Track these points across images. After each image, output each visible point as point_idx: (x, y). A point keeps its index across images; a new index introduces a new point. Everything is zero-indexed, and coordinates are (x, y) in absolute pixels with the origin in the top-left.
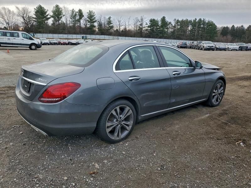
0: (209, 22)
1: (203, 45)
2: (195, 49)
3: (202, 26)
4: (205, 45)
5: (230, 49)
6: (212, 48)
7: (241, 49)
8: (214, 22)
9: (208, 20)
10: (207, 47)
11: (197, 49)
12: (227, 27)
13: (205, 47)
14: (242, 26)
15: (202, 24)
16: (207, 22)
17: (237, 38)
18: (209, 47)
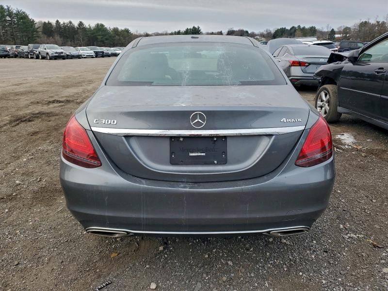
0: (18, 12)
1: (44, 50)
2: (28, 58)
3: (8, 18)
4: (48, 51)
5: (84, 55)
6: (62, 55)
7: (98, 55)
8: (27, 13)
9: (16, 9)
10: (55, 55)
11: (32, 58)
12: (49, 22)
13: (50, 54)
14: (70, 23)
15: (7, 15)
16: (15, 12)
17: (69, 40)
18: (57, 55)
